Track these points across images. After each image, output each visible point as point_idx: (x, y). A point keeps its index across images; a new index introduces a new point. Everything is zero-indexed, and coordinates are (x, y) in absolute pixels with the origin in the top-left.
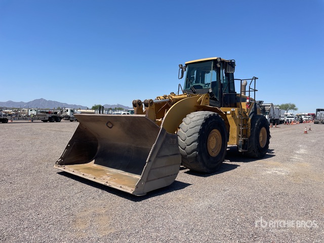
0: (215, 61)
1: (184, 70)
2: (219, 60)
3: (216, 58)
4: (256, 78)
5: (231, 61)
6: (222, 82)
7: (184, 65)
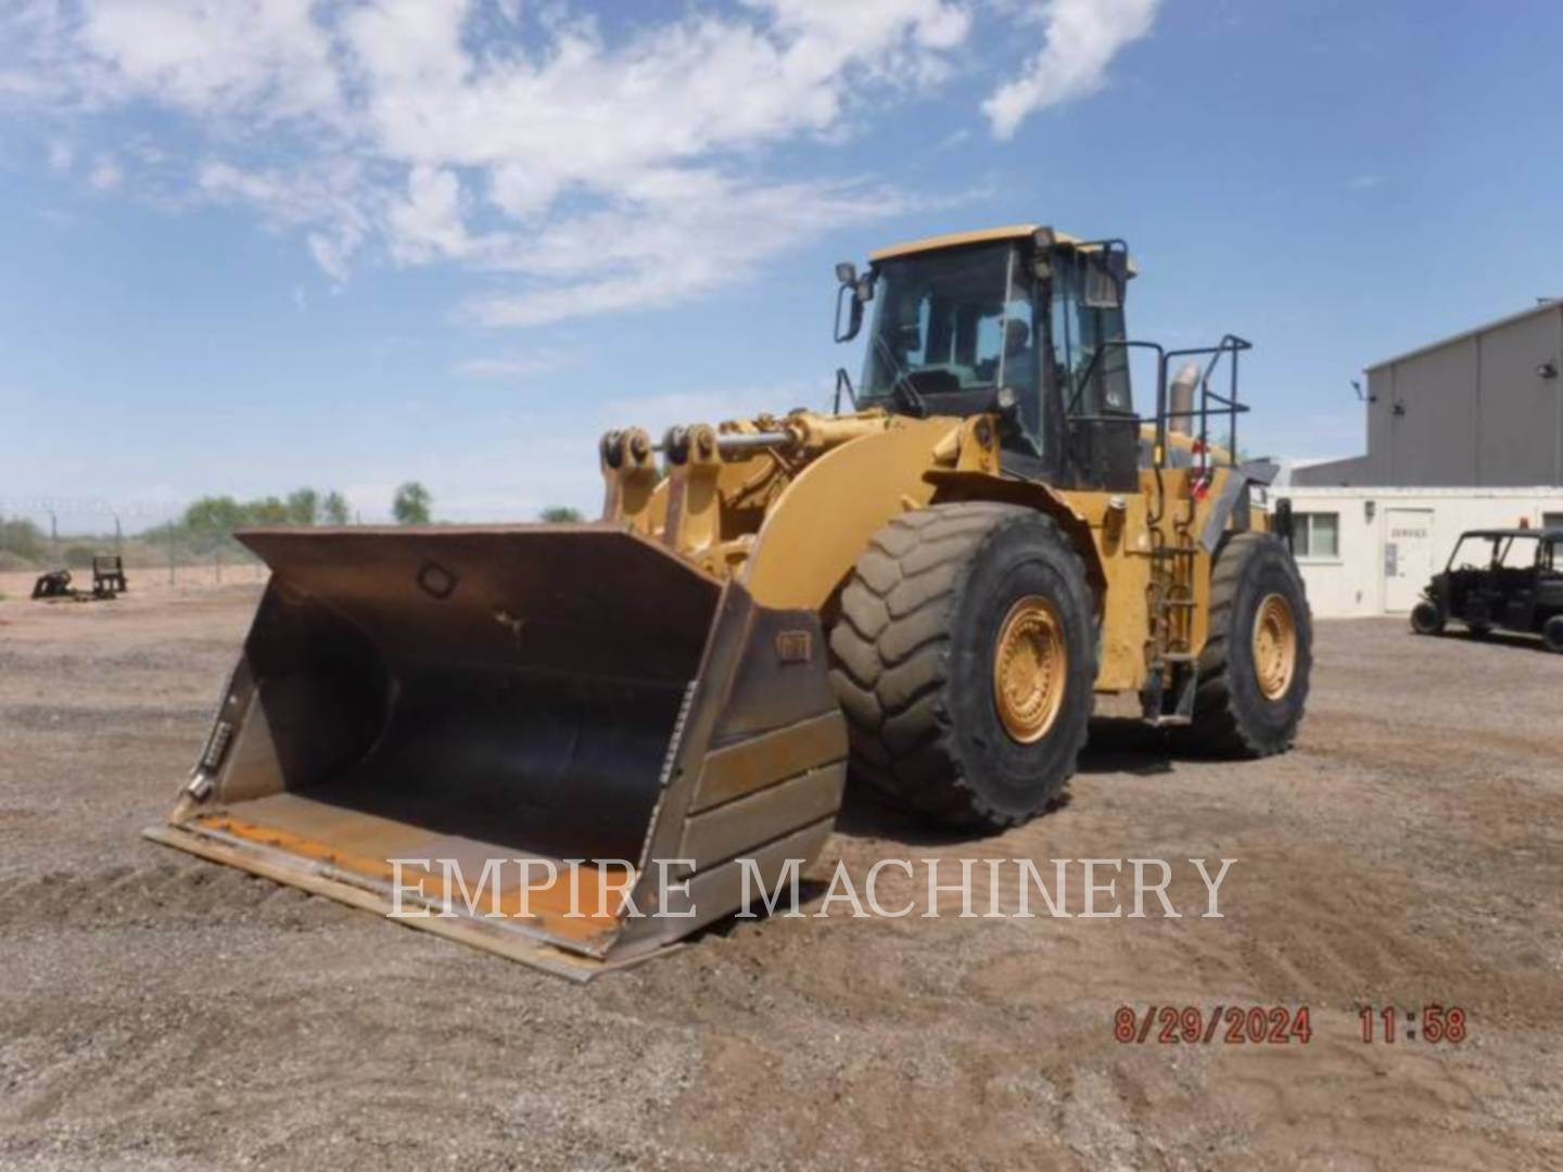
0: (1025, 244)
1: (863, 291)
2: (1043, 241)
3: (1026, 229)
4: (1238, 345)
5: (1107, 245)
6: (1060, 357)
7: (863, 269)
